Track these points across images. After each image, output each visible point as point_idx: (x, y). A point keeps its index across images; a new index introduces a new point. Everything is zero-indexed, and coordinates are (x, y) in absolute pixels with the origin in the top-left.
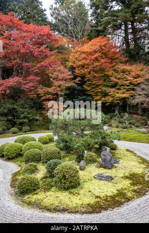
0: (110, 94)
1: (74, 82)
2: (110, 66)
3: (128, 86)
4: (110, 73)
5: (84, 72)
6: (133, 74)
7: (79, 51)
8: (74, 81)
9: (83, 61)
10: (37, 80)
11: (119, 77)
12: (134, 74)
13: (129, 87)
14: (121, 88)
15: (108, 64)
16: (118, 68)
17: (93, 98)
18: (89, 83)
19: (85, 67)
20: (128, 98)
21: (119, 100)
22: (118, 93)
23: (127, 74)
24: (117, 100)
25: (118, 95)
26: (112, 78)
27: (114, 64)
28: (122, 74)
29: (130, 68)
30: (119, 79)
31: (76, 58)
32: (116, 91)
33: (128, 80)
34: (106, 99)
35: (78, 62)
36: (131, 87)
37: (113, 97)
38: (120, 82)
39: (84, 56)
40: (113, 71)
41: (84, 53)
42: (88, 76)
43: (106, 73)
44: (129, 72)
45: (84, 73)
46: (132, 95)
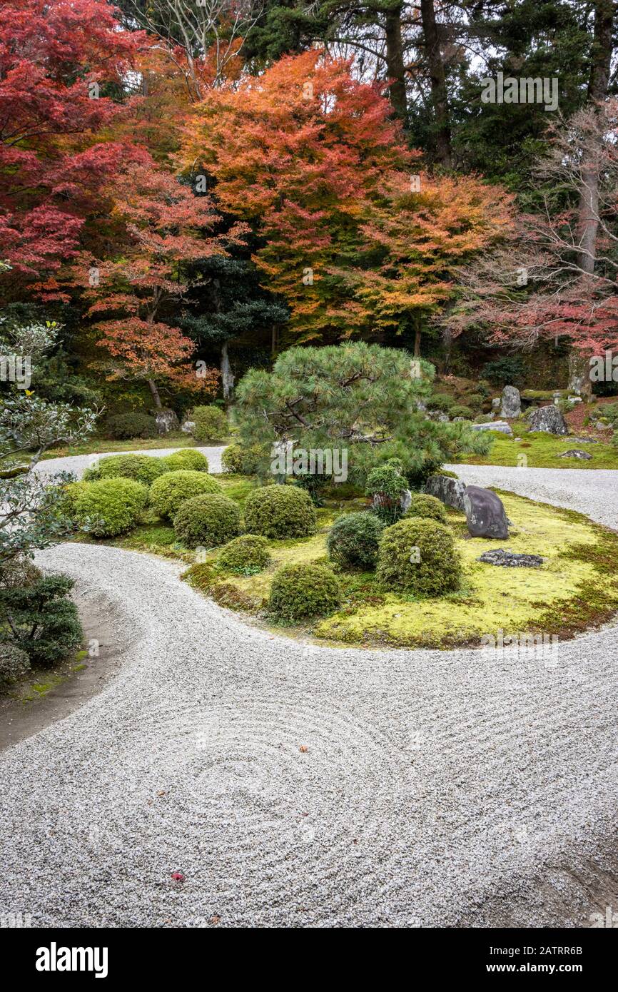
0: (359, 292)
1: (224, 242)
2: (357, 178)
3: (428, 262)
4: (357, 209)
5: (256, 200)
6: (447, 215)
7: (229, 110)
8: (221, 236)
9: (251, 153)
10: (73, 229)
11: (391, 224)
12: (450, 219)
13: (431, 268)
14: (401, 270)
15: (348, 173)
16: (389, 190)
17: (291, 309)
18: (277, 249)
19: (260, 177)
20: (426, 310)
21: (396, 316)
22: (389, 289)
23: (423, 216)
24: (386, 317)
25: (390, 298)
26: (367, 231)
27: (372, 172)
28: (405, 213)
29: (435, 190)
30: (393, 233)
31: (221, 139)
32: (384, 281)
33: (425, 240)
34: (342, 313)
35: (228, 159)
36: (439, 266)
37: (373, 304)
38: (396, 246)
39: (253, 130)
40: (369, 203)
41: (250, 116)
42: (272, 218)
43: (344, 209)
44: (431, 206)
45: (259, 206)
46: (441, 296)
